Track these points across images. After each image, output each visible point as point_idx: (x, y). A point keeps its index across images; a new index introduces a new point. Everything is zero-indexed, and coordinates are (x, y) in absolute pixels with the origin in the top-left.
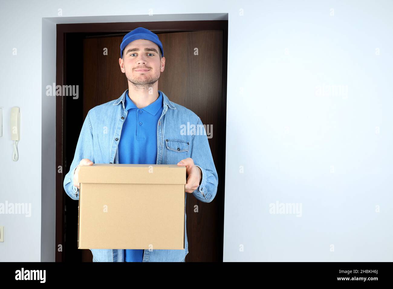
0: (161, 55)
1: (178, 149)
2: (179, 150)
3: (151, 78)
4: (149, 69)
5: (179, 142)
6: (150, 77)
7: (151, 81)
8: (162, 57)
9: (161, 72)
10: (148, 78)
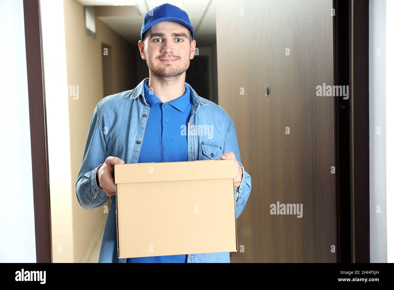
0: (191, 38)
1: (212, 154)
2: (212, 156)
3: (179, 69)
4: (176, 59)
5: (213, 146)
6: (177, 67)
7: (179, 72)
8: (192, 40)
9: (191, 60)
10: (175, 70)
